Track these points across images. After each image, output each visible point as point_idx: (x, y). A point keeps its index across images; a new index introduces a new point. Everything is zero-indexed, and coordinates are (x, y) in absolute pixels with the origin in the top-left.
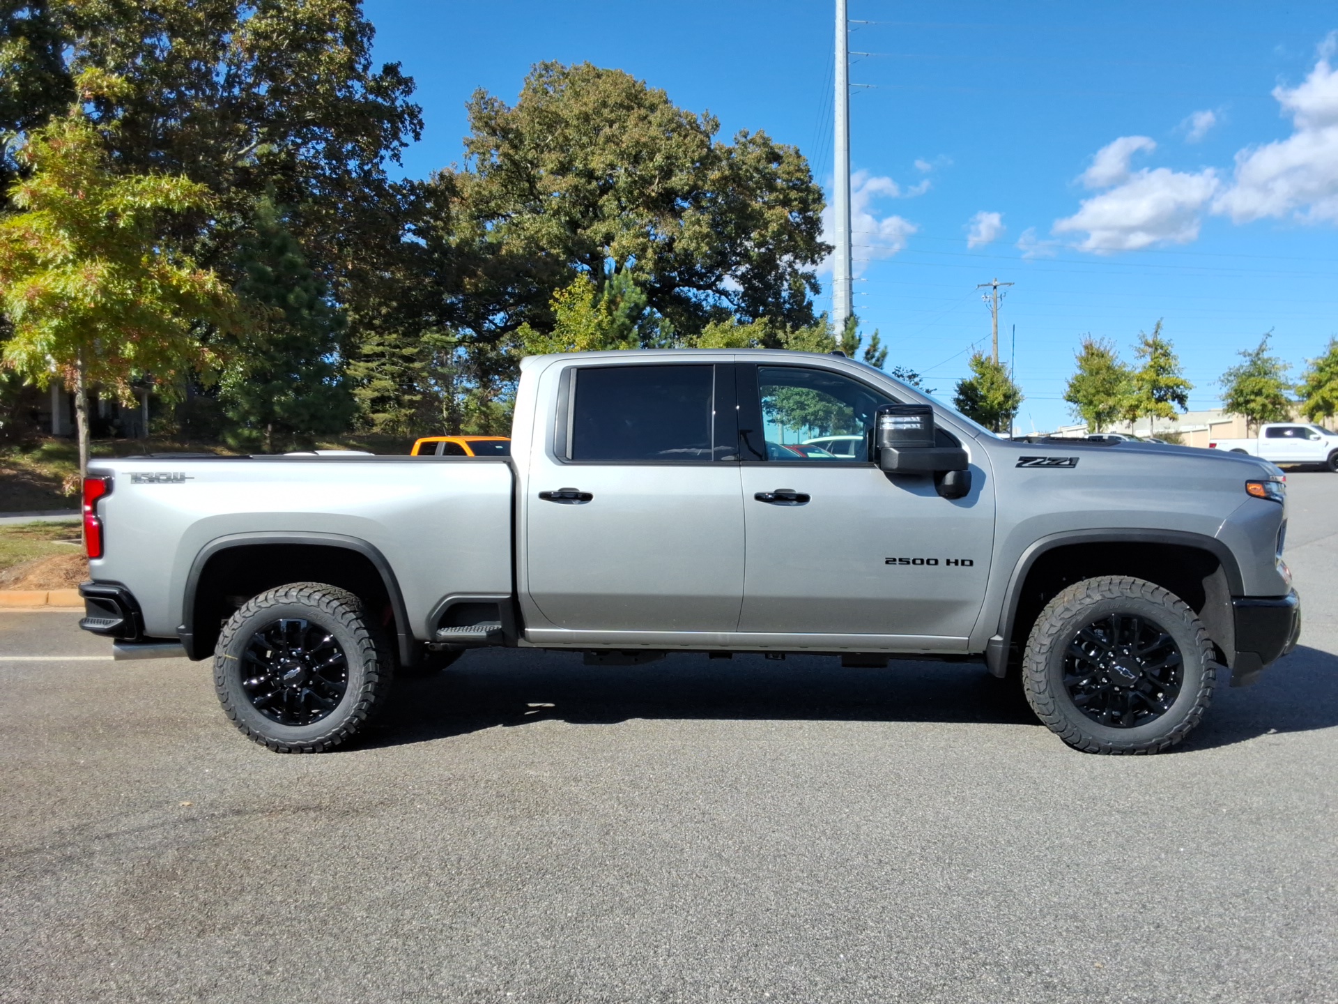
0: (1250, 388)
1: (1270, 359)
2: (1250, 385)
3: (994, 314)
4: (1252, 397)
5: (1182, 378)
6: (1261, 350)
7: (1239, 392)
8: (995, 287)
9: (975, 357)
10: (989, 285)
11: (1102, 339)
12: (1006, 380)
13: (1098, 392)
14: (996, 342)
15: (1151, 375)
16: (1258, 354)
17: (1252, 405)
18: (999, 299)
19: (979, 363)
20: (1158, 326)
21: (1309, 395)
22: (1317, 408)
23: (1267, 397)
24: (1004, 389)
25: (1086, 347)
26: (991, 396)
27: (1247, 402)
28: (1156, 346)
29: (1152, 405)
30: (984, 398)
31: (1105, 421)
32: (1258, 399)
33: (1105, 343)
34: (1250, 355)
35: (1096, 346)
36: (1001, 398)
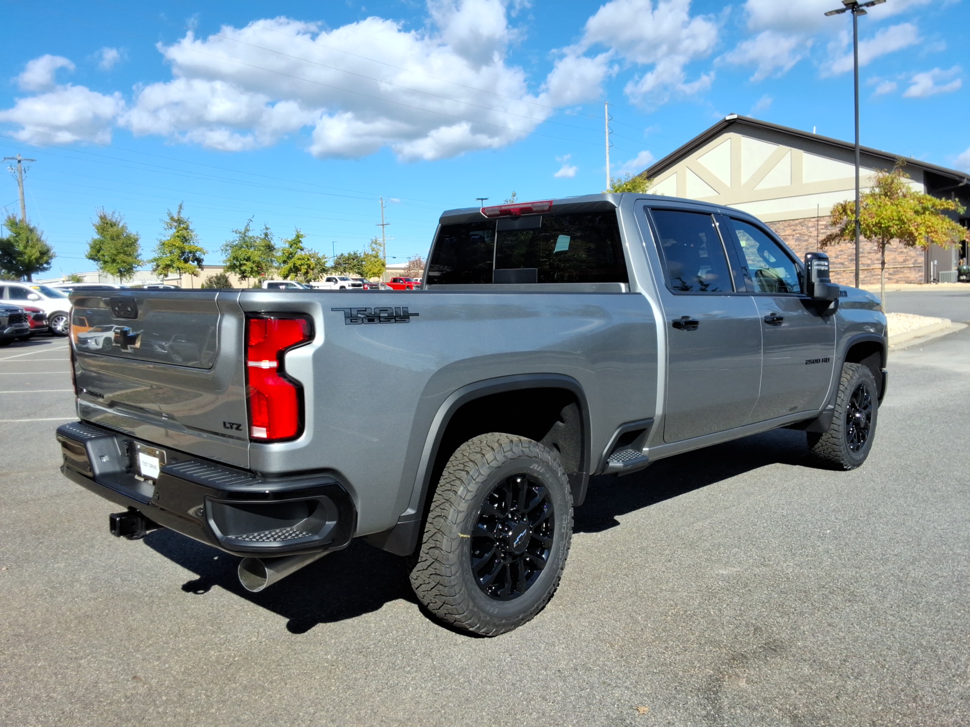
0: (243, 256)
1: (253, 237)
2: (242, 254)
3: (20, 183)
4: (245, 262)
5: (200, 246)
6: (247, 230)
7: (236, 258)
8: (19, 161)
9: (9, 218)
10: (13, 158)
11: (114, 213)
12: (39, 240)
13: (119, 253)
14: (24, 207)
15: (178, 243)
16: (245, 232)
17: (243, 268)
18: (23, 172)
19: (13, 224)
20: (181, 207)
21: (285, 262)
22: (290, 271)
23: (254, 262)
24: (38, 247)
25: (101, 218)
26: (28, 250)
27: (241, 265)
28: (179, 221)
29: (182, 265)
30: (21, 254)
31: (125, 275)
32: (248, 263)
33: (116, 215)
34: (240, 233)
35: (109, 218)
36: (38, 254)
